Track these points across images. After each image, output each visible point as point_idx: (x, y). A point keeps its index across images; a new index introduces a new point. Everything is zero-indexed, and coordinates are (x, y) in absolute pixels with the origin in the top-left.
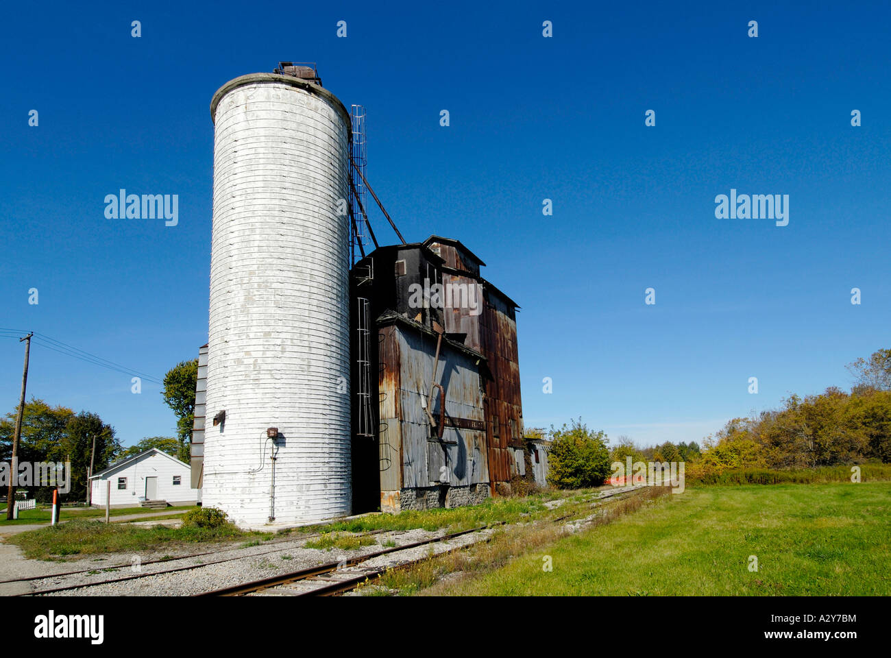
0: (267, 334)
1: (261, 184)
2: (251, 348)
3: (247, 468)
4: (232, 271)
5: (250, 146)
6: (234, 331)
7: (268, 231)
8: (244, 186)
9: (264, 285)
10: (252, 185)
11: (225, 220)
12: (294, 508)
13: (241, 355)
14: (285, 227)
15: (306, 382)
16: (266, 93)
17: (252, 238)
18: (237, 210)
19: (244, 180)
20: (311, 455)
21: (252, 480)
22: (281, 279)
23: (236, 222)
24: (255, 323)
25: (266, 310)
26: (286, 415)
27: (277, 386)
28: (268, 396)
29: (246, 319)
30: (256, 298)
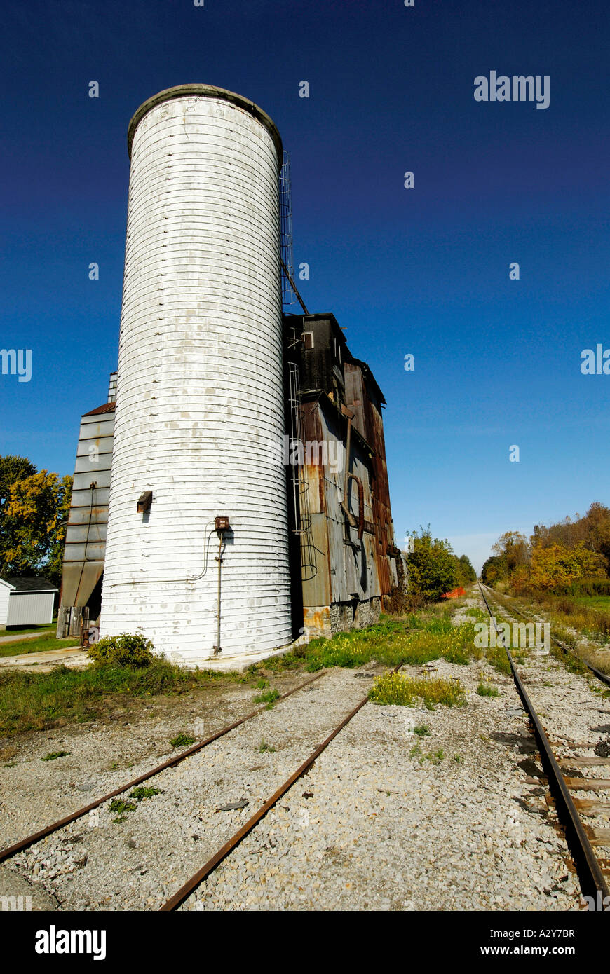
0: (210, 390)
1: (202, 206)
2: (190, 408)
3: (183, 574)
4: (163, 308)
5: (189, 162)
6: (165, 384)
7: (211, 262)
8: (180, 206)
9: (206, 328)
10: (191, 206)
11: (153, 246)
12: (244, 633)
13: (175, 416)
14: (230, 259)
15: (255, 457)
16: (209, 107)
17: (190, 268)
18: (170, 234)
19: (181, 200)
20: (262, 556)
21: (190, 592)
22: (227, 323)
23: (170, 248)
24: (194, 375)
25: (208, 360)
26: (234, 499)
27: (223, 460)
28: (212, 472)
29: (182, 369)
30: (196, 343)
